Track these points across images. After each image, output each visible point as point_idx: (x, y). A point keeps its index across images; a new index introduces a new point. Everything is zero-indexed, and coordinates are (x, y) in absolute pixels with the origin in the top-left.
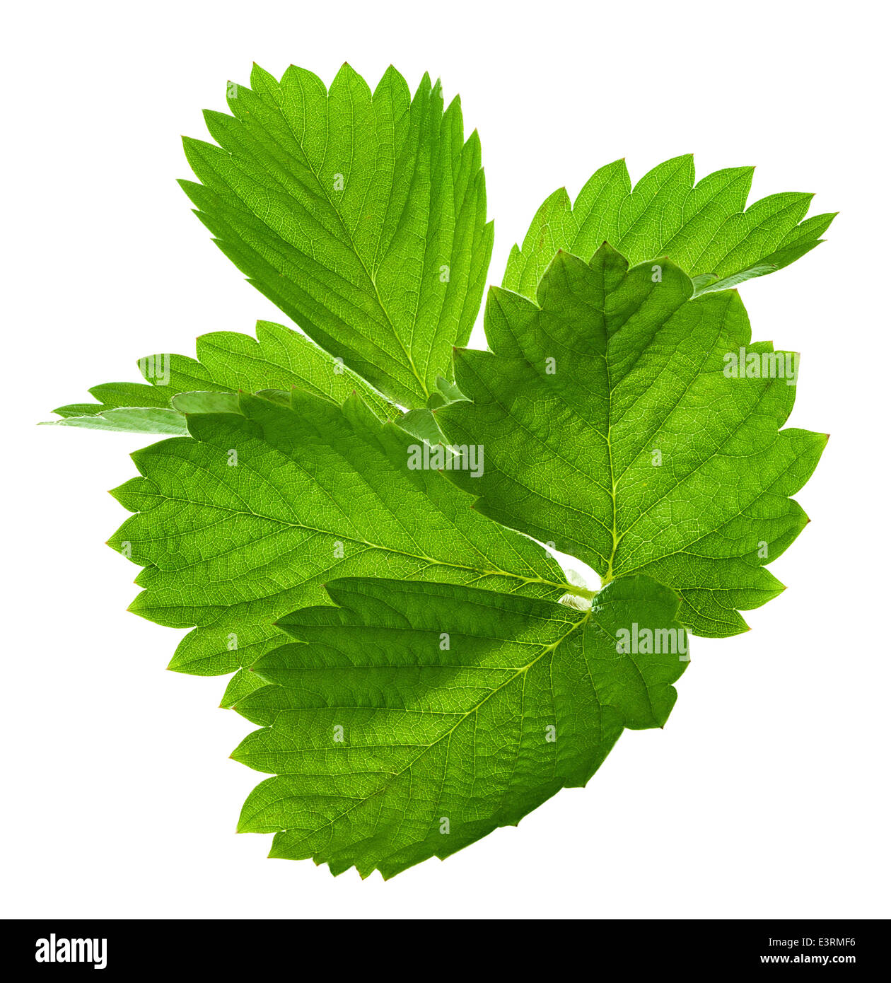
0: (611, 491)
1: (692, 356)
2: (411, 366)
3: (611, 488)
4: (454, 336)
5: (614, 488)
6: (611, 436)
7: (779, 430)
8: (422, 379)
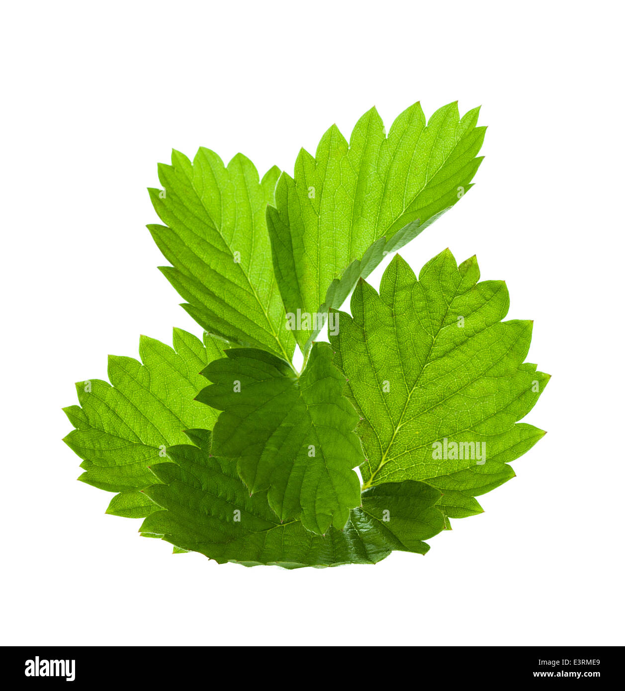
0: (396, 428)
1: (483, 363)
3: (397, 427)
5: (398, 428)
6: (412, 394)
7: (516, 423)
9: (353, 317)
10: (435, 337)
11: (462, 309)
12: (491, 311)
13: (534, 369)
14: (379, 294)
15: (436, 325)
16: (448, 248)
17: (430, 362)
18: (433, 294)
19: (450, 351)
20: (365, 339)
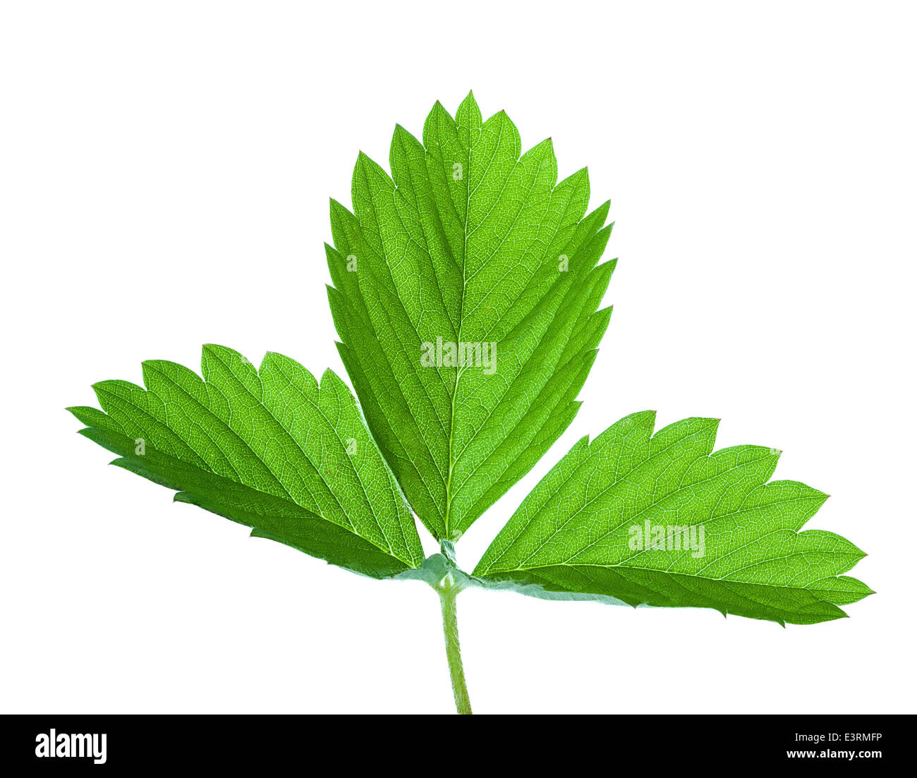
2: (447, 479)
4: (497, 477)
8: (451, 495)
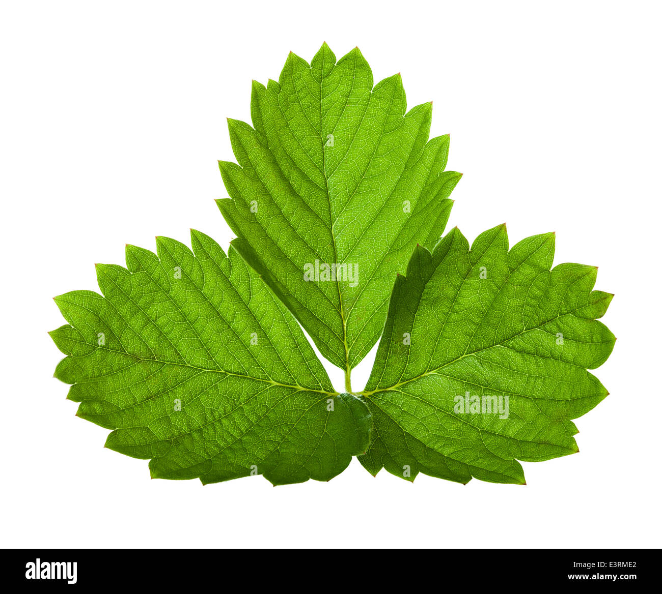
9: (470, 250)
10: (525, 330)
11: (567, 329)
12: (587, 352)
13: (573, 433)
14: (508, 251)
15: (534, 321)
16: (597, 268)
17: (504, 346)
18: (554, 294)
19: (529, 353)
20: (465, 277)
